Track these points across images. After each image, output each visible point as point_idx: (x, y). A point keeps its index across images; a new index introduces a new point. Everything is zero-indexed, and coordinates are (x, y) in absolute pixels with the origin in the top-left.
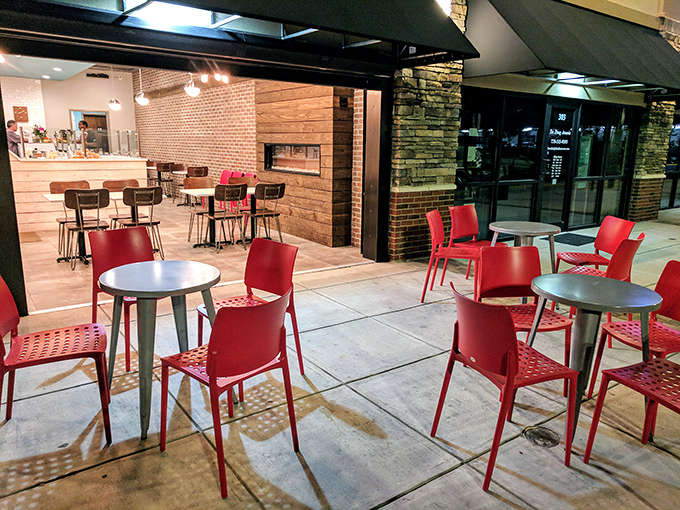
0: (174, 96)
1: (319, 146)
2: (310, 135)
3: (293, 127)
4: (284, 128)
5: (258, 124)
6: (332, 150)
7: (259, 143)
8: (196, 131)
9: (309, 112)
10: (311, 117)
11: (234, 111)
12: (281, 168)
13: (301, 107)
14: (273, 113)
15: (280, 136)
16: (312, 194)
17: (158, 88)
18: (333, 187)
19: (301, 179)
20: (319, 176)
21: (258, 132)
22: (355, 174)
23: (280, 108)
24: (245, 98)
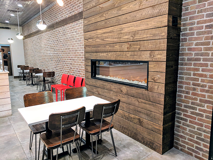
0: (38, 35)
1: (147, 62)
2: (136, 53)
3: (117, 47)
4: (108, 48)
5: (86, 46)
6: (164, 66)
7: (86, 59)
8: (49, 52)
9: (135, 33)
10: (137, 37)
11: (68, 40)
12: (104, 77)
13: (126, 30)
14: (98, 38)
15: (105, 54)
16: (137, 103)
17: (32, 32)
18: (165, 101)
19: (124, 88)
20: (146, 88)
21: (86, 52)
22: (181, 87)
23: (104, 33)
24: (75, 32)
